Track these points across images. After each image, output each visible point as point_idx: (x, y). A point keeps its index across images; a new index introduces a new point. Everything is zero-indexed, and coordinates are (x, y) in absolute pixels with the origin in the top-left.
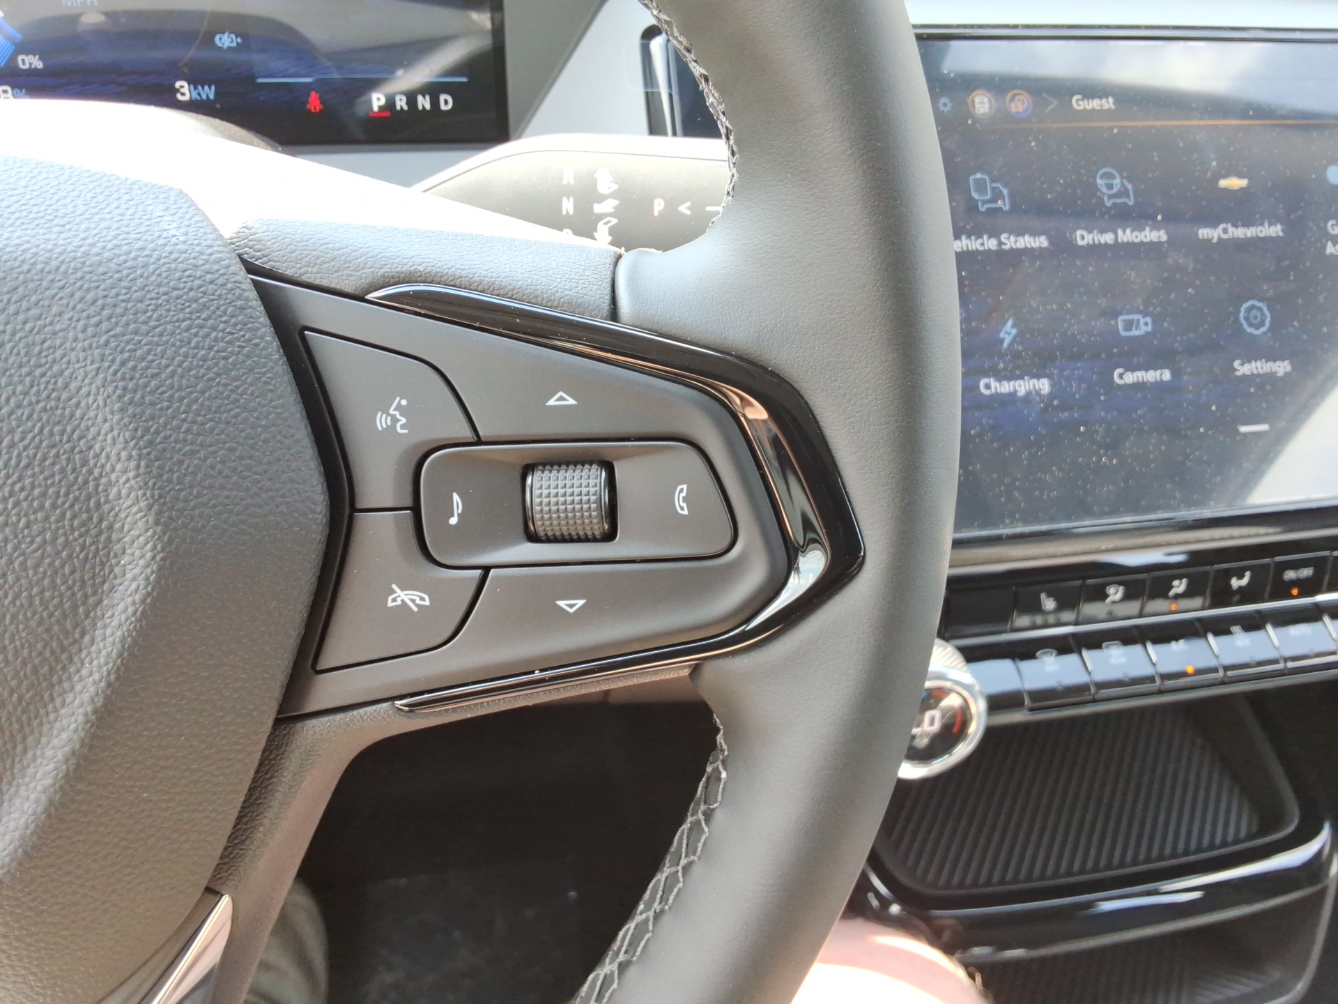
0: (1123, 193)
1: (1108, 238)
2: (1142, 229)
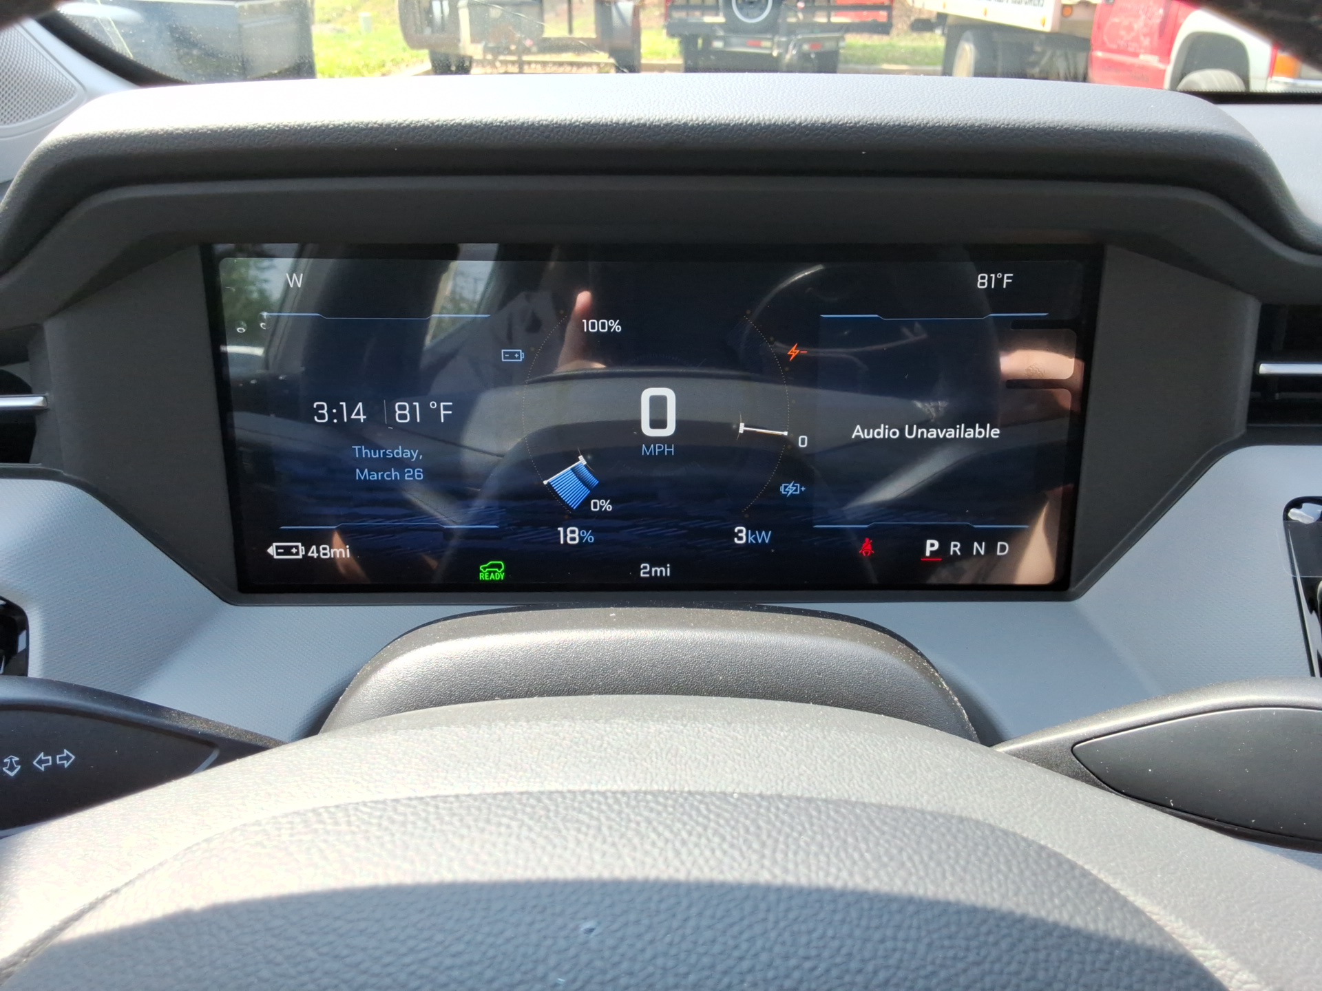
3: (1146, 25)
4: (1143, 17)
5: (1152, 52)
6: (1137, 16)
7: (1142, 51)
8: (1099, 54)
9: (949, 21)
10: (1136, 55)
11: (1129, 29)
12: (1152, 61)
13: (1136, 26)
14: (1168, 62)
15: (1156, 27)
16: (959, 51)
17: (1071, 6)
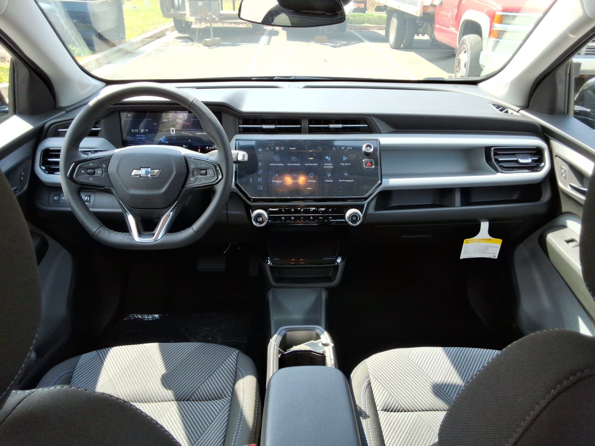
0: (295, 159)
1: (292, 165)
2: (297, 164)
3: (452, 15)
4: (451, 12)
5: (454, 26)
6: (449, 12)
7: (450, 26)
8: (437, 26)
9: (388, 9)
10: (448, 27)
11: (446, 16)
12: (452, 29)
13: (448, 16)
14: (458, 31)
15: (455, 16)
16: (392, 22)
17: (427, 6)
